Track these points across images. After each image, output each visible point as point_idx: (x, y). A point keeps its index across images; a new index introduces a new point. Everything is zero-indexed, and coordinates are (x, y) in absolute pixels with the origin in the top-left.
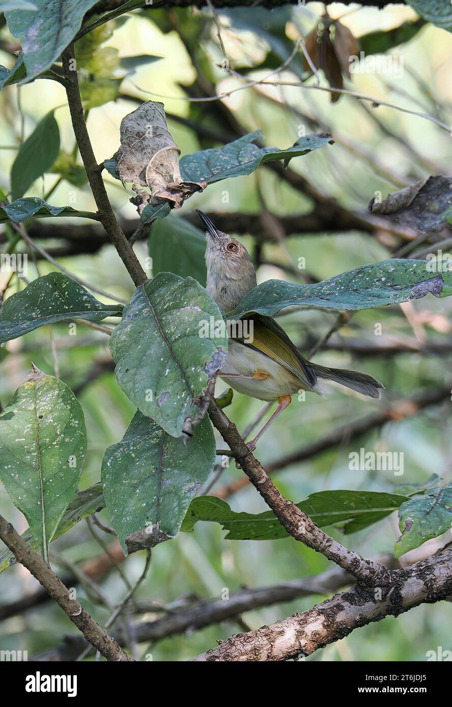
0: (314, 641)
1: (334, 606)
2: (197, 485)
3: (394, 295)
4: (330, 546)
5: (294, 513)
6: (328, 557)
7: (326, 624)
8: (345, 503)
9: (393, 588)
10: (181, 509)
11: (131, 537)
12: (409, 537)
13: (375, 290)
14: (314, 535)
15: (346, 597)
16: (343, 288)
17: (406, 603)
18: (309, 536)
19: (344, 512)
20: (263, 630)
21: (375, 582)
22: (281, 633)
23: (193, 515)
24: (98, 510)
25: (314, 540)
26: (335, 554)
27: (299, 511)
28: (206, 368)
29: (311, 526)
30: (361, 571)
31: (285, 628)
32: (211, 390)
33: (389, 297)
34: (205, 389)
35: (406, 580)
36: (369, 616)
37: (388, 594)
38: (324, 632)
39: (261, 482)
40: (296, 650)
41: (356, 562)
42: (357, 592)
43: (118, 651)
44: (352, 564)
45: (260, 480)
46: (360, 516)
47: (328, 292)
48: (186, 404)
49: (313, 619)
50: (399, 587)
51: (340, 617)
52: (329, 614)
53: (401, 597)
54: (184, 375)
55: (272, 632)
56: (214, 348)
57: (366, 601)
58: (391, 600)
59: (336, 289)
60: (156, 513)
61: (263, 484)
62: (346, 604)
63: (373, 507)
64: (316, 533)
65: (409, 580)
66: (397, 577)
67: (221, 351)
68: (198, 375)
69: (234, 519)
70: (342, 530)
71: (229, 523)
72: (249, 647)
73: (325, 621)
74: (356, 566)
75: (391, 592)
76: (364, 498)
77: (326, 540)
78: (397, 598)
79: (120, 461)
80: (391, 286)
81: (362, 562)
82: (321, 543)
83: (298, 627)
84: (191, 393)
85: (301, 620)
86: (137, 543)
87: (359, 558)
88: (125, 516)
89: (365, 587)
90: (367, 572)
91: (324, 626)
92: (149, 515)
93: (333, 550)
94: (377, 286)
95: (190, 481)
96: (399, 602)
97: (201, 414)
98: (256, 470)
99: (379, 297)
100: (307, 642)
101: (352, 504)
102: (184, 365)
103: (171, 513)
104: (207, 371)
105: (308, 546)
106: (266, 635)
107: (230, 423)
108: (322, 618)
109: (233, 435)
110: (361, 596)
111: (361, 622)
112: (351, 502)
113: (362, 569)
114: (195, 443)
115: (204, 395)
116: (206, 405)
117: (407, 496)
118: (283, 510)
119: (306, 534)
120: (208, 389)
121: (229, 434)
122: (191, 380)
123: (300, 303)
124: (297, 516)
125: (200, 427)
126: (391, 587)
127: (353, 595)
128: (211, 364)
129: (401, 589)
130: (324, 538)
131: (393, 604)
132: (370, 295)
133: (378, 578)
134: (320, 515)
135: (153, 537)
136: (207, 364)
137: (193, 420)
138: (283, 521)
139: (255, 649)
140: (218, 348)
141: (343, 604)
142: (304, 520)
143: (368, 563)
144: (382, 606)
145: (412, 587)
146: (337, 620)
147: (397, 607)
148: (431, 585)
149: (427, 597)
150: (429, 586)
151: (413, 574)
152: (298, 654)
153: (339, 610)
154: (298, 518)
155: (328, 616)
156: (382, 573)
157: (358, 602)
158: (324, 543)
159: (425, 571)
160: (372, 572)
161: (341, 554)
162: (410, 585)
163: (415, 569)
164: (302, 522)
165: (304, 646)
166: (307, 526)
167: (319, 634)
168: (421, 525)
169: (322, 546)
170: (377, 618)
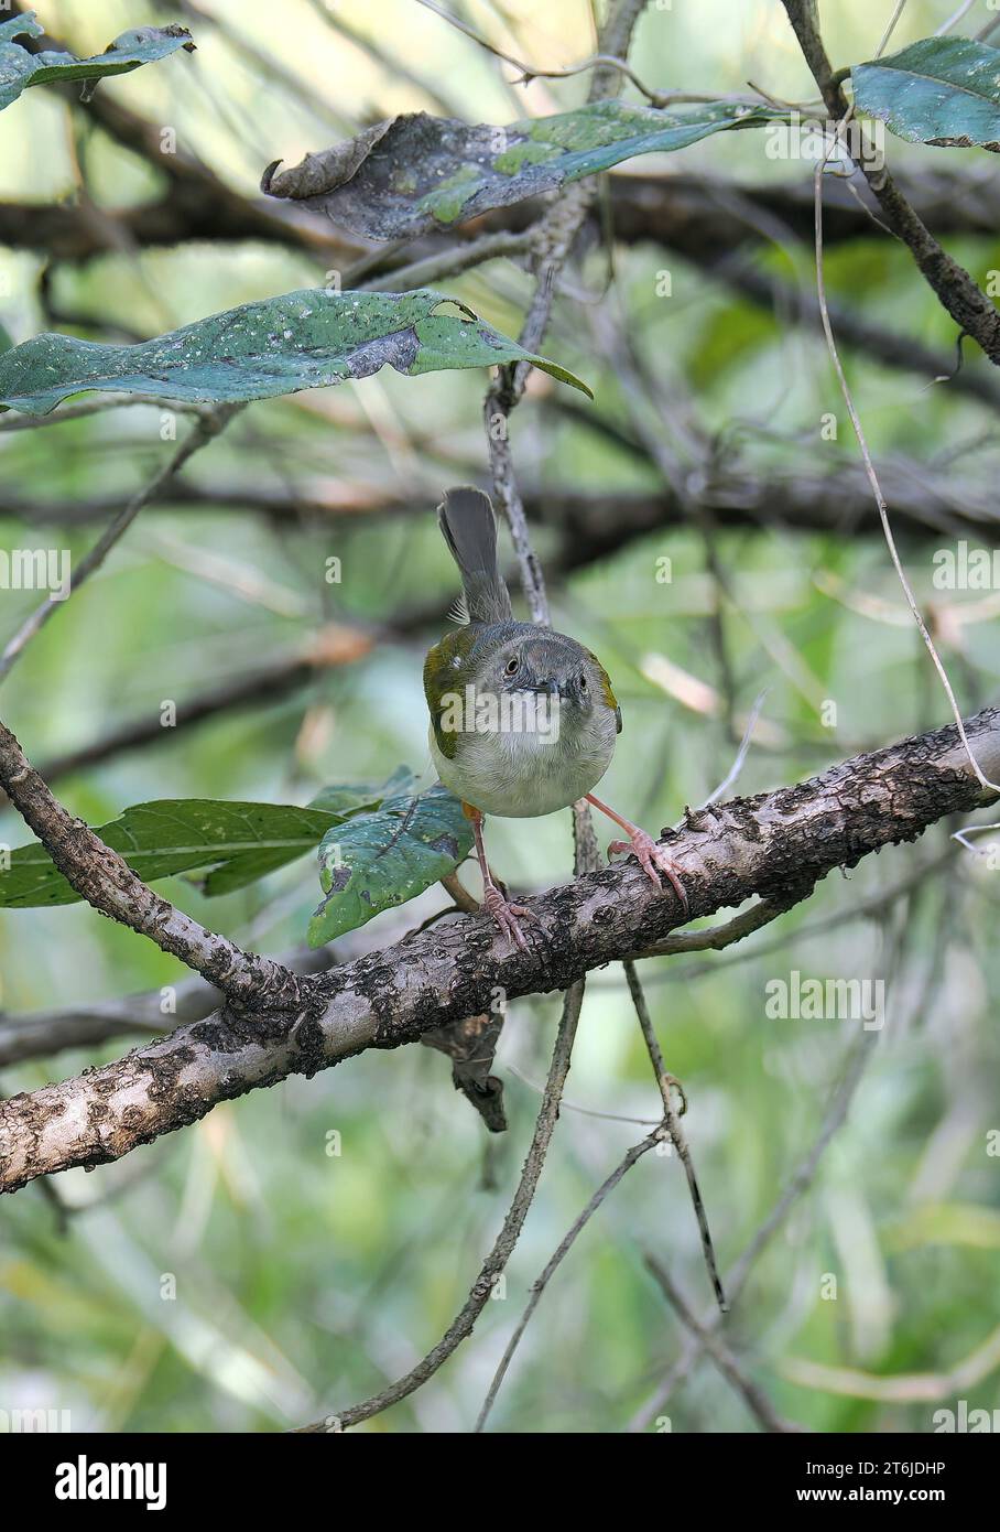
0: (129, 1128)
1: (175, 1053)
3: (311, 370)
4: (166, 920)
5: (89, 847)
6: (161, 944)
7: (155, 1090)
8: (204, 828)
9: (303, 1014)
12: (341, 905)
13: (269, 360)
14: (131, 896)
15: (202, 1034)
16: (198, 353)
17: (331, 1047)
18: (121, 898)
19: (202, 849)
20: (18, 1104)
21: (263, 1000)
22: (58, 1109)
25: (133, 908)
26: (177, 938)
27: (100, 844)
29: (125, 877)
30: (234, 977)
31: (67, 1099)
33: (298, 375)
35: (333, 997)
36: (250, 1075)
37: (292, 1027)
38: (152, 1109)
39: (17, 778)
40: (90, 1146)
41: (221, 957)
42: (225, 1021)
44: (214, 961)
45: (12, 775)
46: (236, 856)
47: (167, 363)
49: (126, 1079)
50: (315, 1012)
51: (188, 1076)
52: (164, 1072)
53: (320, 1033)
55: (37, 1107)
57: (244, 1042)
58: (299, 1041)
59: (183, 357)
61: (21, 783)
62: (199, 1049)
63: (264, 838)
64: (137, 892)
65: (340, 998)
66: (312, 990)
70: (202, 887)
73: (153, 1085)
74: (224, 966)
75: (298, 1022)
76: (245, 816)
77: (156, 908)
78: (313, 1035)
80: (305, 350)
81: (236, 957)
82: (147, 914)
83: (94, 1098)
85: (102, 1082)
87: (228, 947)
89: (243, 1012)
90: (247, 979)
91: (151, 1095)
93: (173, 928)
94: (273, 351)
96: (317, 1045)
98: (6, 754)
99: (276, 373)
100: (113, 1130)
101: (220, 830)
105: (118, 920)
106: (24, 1114)
108: (147, 1078)
110: (232, 1030)
111: (234, 1089)
112: (217, 827)
113: (235, 971)
117: (340, 814)
118: (63, 841)
119: (115, 893)
123: (106, 387)
124: (94, 854)
126: (299, 1013)
127: (216, 1028)
129: (320, 1017)
130: (153, 904)
131: (303, 1049)
132: (258, 370)
133: (271, 992)
134: (148, 853)
138: (65, 865)
141: (193, 1048)
142: (111, 863)
143: (250, 959)
144: (279, 1053)
145: (346, 1013)
146: (180, 1083)
147: (313, 1055)
148: (388, 1010)
149: (380, 1035)
150: (382, 1011)
151: (349, 984)
152: (94, 1156)
153: (186, 1060)
154: (97, 858)
155: (160, 1075)
156: (280, 981)
157: (228, 1043)
158: (154, 913)
159: (374, 979)
160: (259, 978)
161: (189, 940)
162: (341, 1008)
163: (351, 973)
164: (106, 867)
165: (107, 1139)
166: (116, 876)
167: (140, 1113)
168: (368, 876)
169: (149, 920)
170: (269, 1079)
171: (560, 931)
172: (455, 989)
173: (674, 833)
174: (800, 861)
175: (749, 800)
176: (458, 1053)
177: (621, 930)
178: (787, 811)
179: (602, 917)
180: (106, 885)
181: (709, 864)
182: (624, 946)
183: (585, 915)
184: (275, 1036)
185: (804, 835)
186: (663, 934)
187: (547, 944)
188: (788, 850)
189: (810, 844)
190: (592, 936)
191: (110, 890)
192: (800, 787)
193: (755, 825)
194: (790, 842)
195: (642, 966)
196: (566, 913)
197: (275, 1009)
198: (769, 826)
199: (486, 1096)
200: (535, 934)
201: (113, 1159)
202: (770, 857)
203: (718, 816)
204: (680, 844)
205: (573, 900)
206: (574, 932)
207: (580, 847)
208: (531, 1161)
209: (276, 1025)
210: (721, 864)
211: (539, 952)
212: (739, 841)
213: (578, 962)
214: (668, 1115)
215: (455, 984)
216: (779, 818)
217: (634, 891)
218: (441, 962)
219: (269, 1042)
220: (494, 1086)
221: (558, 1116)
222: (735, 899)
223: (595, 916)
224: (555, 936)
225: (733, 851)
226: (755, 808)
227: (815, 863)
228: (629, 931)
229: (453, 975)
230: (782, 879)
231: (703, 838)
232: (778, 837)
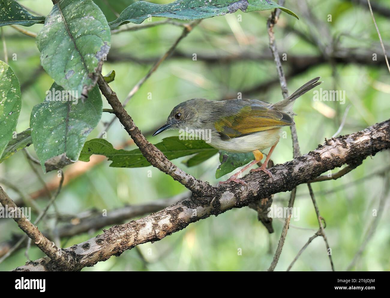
0: (164, 231)
1: (177, 209)
2: (90, 129)
3: (217, 11)
4: (175, 170)
5: (153, 149)
6: (173, 177)
7: (172, 220)
9: (215, 198)
10: (80, 144)
11: (48, 162)
12: (225, 166)
13: (205, 8)
14: (165, 164)
15: (185, 204)
16: (184, 6)
17: (223, 207)
18: (162, 164)
20: (132, 223)
21: (203, 194)
22: (144, 225)
23: (89, 151)
24: (28, 145)
25: (165, 167)
26: (178, 176)
27: (156, 149)
28: (97, 55)
29: (163, 158)
30: (194, 187)
31: (146, 222)
32: (100, 69)
33: (213, 12)
34: (96, 68)
35: (223, 193)
36: (199, 216)
37: (211, 201)
38: (170, 225)
39: (132, 129)
40: (153, 236)
41: (191, 181)
42: (192, 200)
43: (39, 235)
44: (189, 182)
45: (131, 128)
47: (175, 9)
48: (84, 78)
49: (163, 216)
50: (218, 197)
51: (181, 216)
52: (174, 214)
53: (219, 203)
54: (83, 59)
55: (137, 225)
56: (102, 43)
57: (197, 206)
58: (213, 205)
59: (180, 7)
60: (64, 147)
61: (133, 131)
62: (185, 208)
63: (203, 147)
64: (166, 162)
65: (225, 193)
66: (217, 191)
67: (107, 45)
68: (91, 59)
69: (115, 154)
71: (112, 156)
72: (123, 234)
73: (171, 218)
74: (191, 184)
75: (213, 200)
76: (198, 142)
77: (172, 167)
78: (217, 204)
79: (42, 114)
80: (215, 5)
81: (195, 181)
82: (169, 168)
83: (154, 222)
84: (87, 71)
85: (156, 217)
86: (52, 165)
87: (193, 178)
88: (45, 149)
89: (197, 197)
90: (198, 188)
91: (170, 221)
92: (60, 148)
93: (177, 173)
94: (206, 6)
95: (86, 127)
96: (219, 207)
97: (93, 84)
98: (128, 122)
99: (207, 12)
100: (159, 231)
102: (83, 53)
103: (74, 146)
104: (97, 57)
105: (161, 170)
106: (134, 227)
107: (112, 92)
108: (169, 216)
109: (114, 99)
110: (194, 202)
111: (194, 220)
112: (189, 144)
113: (195, 185)
114: (90, 103)
115: (95, 71)
116: (97, 79)
118: (145, 148)
119: (160, 163)
120: (98, 68)
121: (112, 99)
122: (87, 63)
123: (157, 16)
124: (154, 151)
125: (93, 93)
126: (213, 197)
127: (190, 202)
128: (100, 53)
129: (219, 199)
130: (171, 166)
131: (214, 208)
132: (201, 11)
133: (205, 191)
134: (169, 152)
135: (62, 162)
136: (98, 53)
137: (88, 87)
138: (146, 155)
139: (127, 235)
140: (104, 43)
141: (183, 207)
142: (159, 154)
143: (199, 182)
144: (207, 209)
145: (227, 198)
146: (179, 218)
147: (217, 210)
148: (239, 196)
149: (237, 204)
150: (237, 197)
151: (228, 189)
152: (154, 239)
153: (180, 211)
154: (155, 153)
155: (173, 215)
156: (208, 188)
157: (193, 206)
158: (171, 168)
159: (235, 187)
160: (202, 187)
161: (182, 176)
162: (225, 196)
163: (229, 186)
164: (157, 155)
165: (158, 234)
166: (160, 158)
167: (167, 226)
168: (233, 158)
169: (170, 170)
170: (205, 216)
171: (289, 174)
172: (259, 191)
173: (322, 146)
174: (359, 154)
175: (344, 136)
176: (259, 210)
177: (307, 174)
178: (355, 140)
179: (301, 170)
180: (157, 160)
181: (332, 155)
182: (307, 178)
183: (296, 169)
184: (206, 204)
185: (360, 146)
186: (319, 175)
187: (285, 178)
188: (355, 151)
189: (361, 149)
190: (298, 176)
191: (159, 162)
192: (358, 133)
193: (345, 144)
194: (356, 149)
195: (313, 185)
196: (291, 169)
197: (207, 196)
198: (350, 144)
199: (268, 223)
200: (282, 175)
201: (159, 240)
202: (350, 153)
203: (335, 141)
204: (324, 149)
205: (293, 165)
206: (293, 174)
207: (295, 150)
208: (281, 241)
209: (207, 201)
210: (336, 155)
211: (283, 180)
212: (341, 148)
213: (294, 183)
214: (321, 228)
215: (258, 189)
216: (352, 142)
217: (311, 162)
218: (254, 183)
219: (205, 206)
220: (270, 220)
221: (288, 228)
222: (339, 165)
223: (299, 170)
224: (288, 175)
225: (339, 151)
226: (345, 139)
227: (363, 154)
228: (309, 174)
229: (258, 186)
230: (353, 159)
231: (330, 147)
232: (353, 147)
